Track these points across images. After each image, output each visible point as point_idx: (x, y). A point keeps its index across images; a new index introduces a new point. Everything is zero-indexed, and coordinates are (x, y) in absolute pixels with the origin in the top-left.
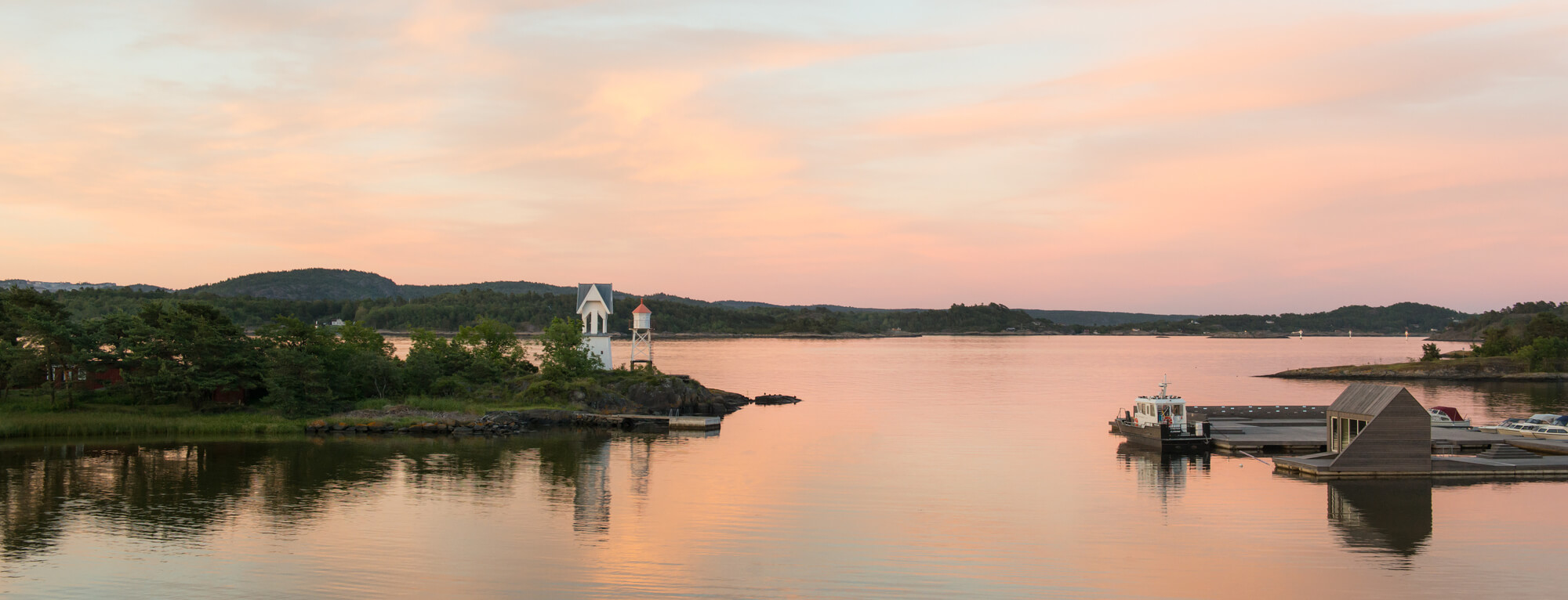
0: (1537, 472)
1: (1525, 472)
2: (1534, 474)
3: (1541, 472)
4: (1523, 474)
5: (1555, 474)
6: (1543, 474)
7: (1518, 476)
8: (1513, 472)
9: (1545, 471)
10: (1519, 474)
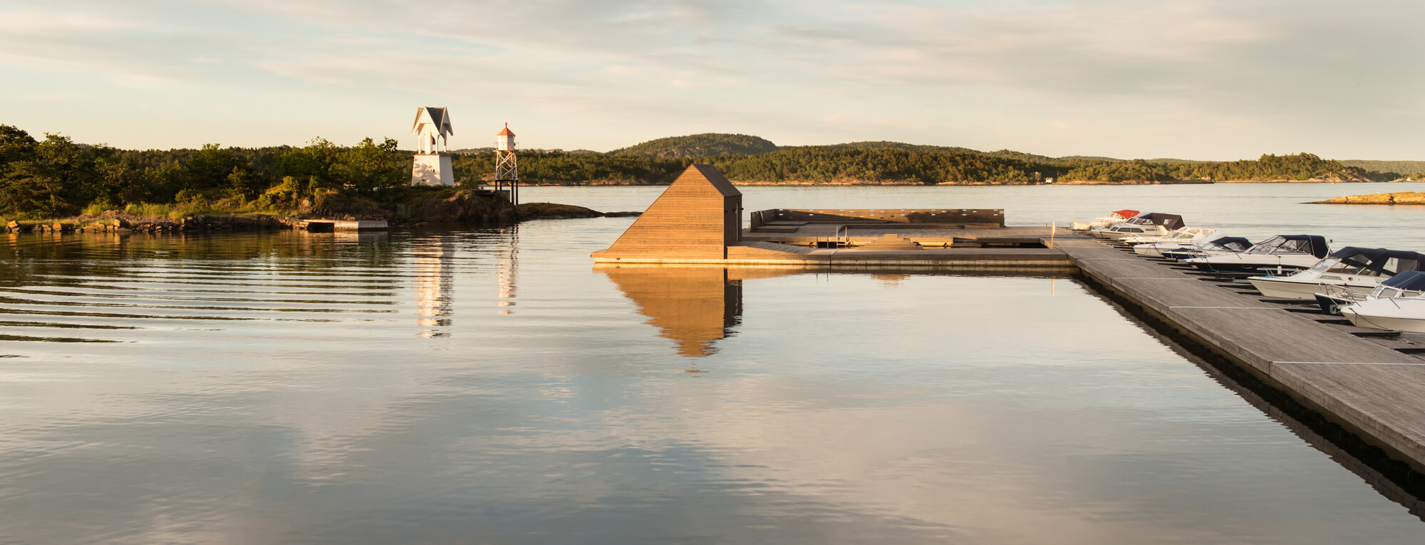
0: (858, 262)
1: (843, 262)
2: (854, 265)
3: (863, 262)
4: (841, 265)
5: (881, 265)
6: (866, 265)
7: (833, 267)
8: (829, 262)
9: (869, 262)
10: (835, 265)
